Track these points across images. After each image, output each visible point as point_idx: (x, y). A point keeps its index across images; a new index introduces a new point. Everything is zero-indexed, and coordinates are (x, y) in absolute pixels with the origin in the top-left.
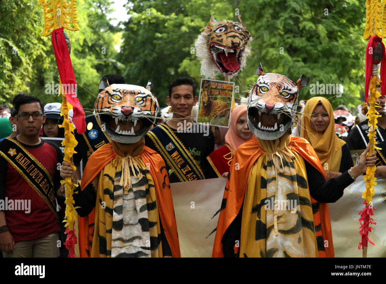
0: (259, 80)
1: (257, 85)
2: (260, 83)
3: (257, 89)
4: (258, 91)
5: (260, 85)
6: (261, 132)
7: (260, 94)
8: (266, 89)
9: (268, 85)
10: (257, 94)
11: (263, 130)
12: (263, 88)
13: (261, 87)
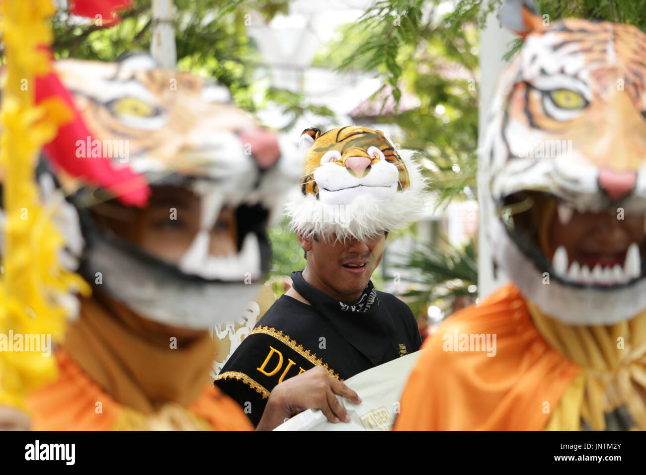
0: (534, 58)
1: (528, 86)
2: (543, 72)
3: (527, 99)
4: (537, 109)
5: (543, 83)
6: (568, 292)
7: (546, 123)
8: (575, 101)
9: (585, 83)
10: (533, 124)
11: (579, 286)
12: (561, 98)
13: (547, 93)
